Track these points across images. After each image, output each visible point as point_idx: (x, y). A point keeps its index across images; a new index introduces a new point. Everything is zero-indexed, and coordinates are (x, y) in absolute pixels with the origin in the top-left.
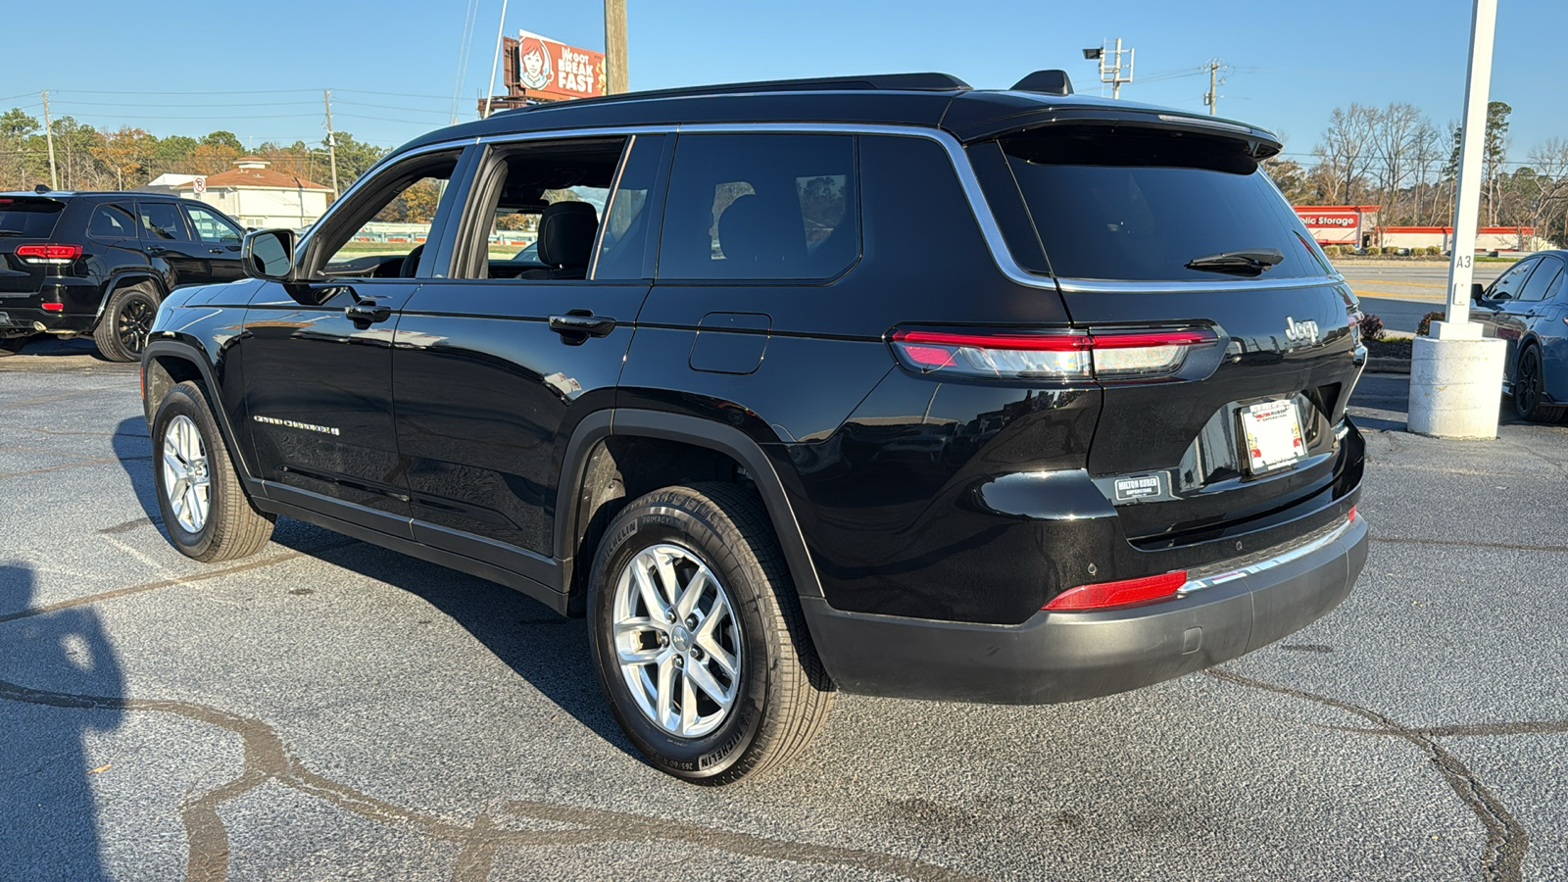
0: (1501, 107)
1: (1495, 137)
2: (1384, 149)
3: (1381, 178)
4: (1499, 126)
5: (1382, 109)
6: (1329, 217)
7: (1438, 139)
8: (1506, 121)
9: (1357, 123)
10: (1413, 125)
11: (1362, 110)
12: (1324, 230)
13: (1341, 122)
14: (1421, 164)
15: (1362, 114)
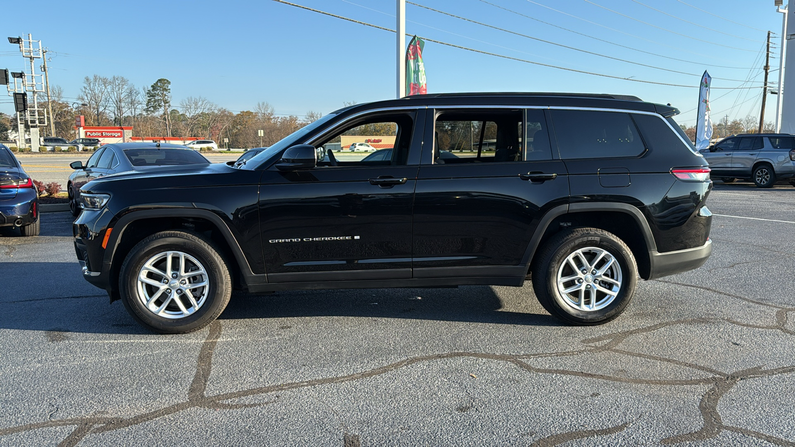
0: (166, 81)
1: (165, 95)
2: (113, 98)
3: (114, 113)
4: (166, 90)
5: (110, 78)
6: (107, 132)
7: (139, 95)
8: (169, 88)
9: (99, 84)
10: (126, 87)
11: (100, 78)
12: (106, 139)
13: (90, 84)
14: (133, 106)
15: (100, 81)
